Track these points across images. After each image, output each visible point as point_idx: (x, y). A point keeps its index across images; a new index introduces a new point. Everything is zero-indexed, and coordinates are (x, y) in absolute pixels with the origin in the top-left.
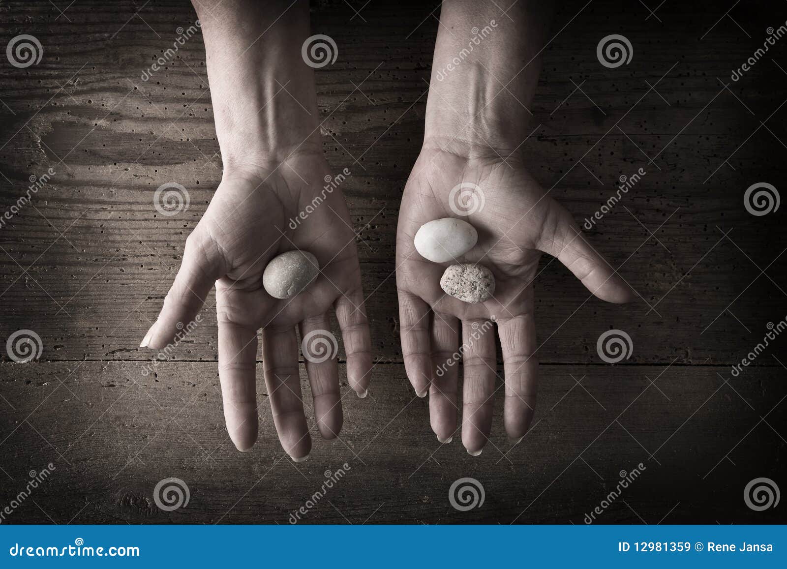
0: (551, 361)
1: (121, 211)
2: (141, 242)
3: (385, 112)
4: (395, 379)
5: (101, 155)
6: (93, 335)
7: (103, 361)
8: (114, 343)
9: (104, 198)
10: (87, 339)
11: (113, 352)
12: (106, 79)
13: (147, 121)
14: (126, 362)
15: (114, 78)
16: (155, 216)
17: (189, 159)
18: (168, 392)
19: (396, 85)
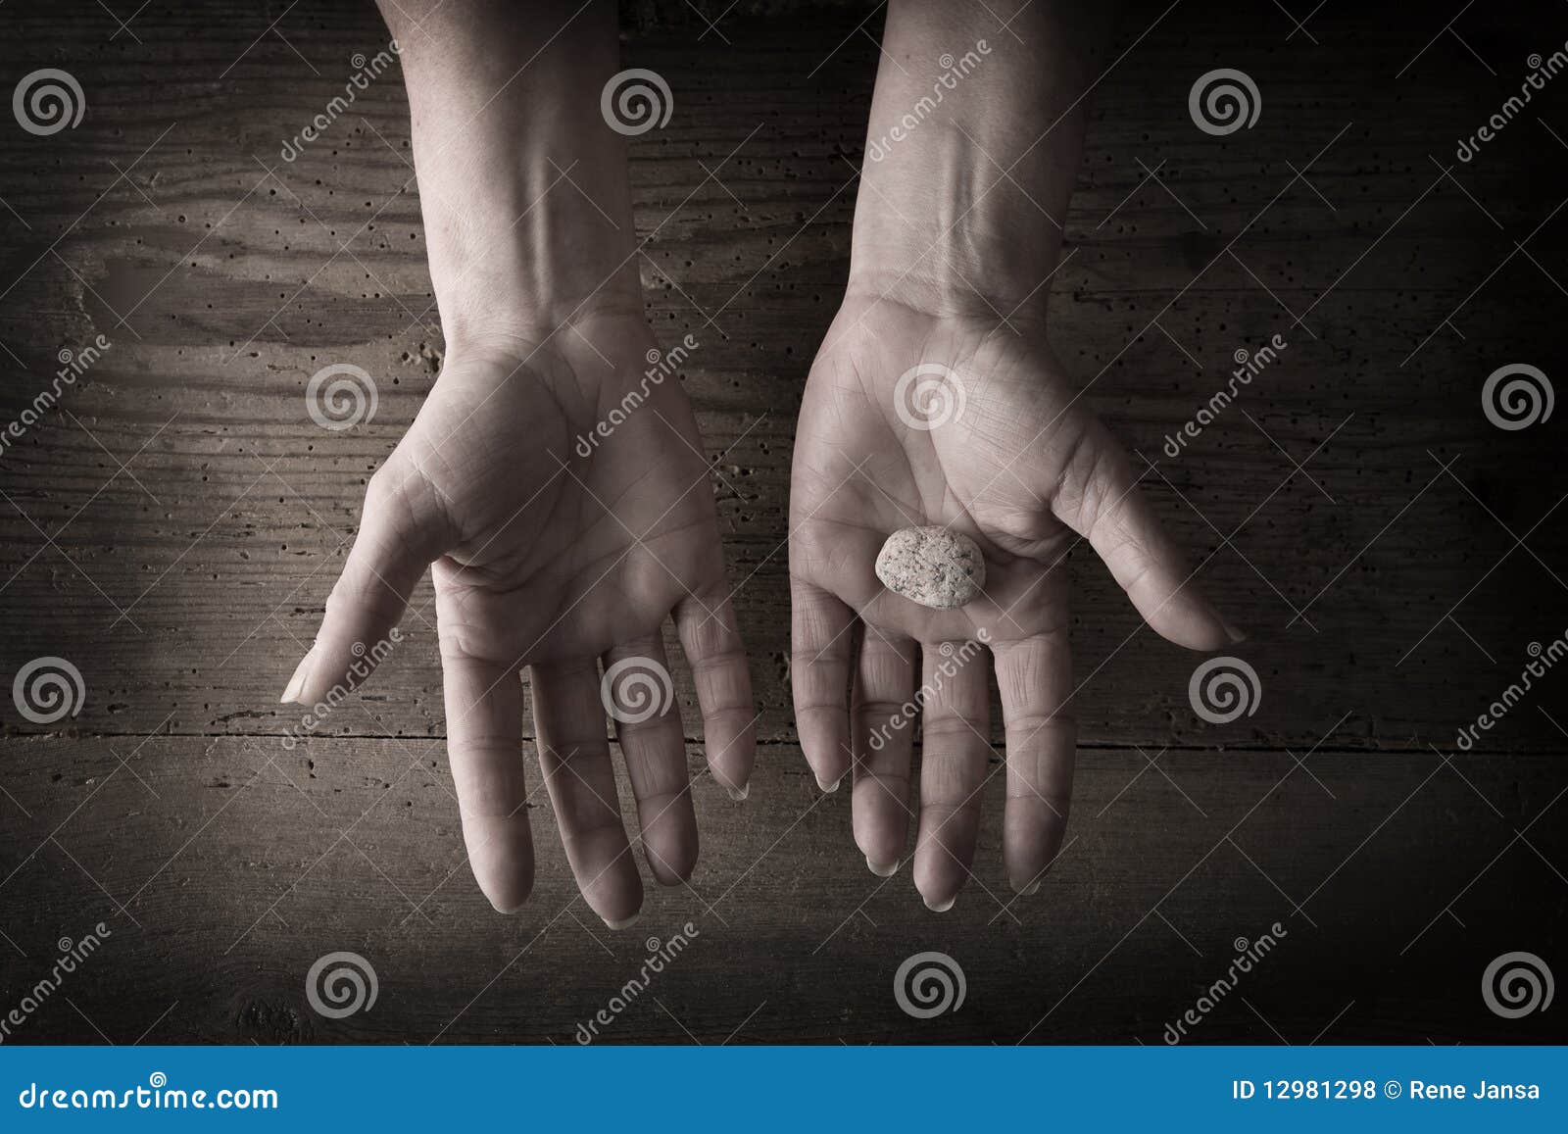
0: (1098, 741)
1: (242, 437)
2: (282, 500)
3: (771, 242)
4: (787, 776)
5: (204, 325)
6: (186, 684)
7: (206, 735)
8: (227, 699)
9: (210, 411)
10: (175, 693)
11: (226, 719)
12: (215, 173)
13: (295, 258)
14: (252, 739)
15: (229, 172)
16: (311, 448)
17: (378, 334)
18: (333, 797)
19: (791, 189)
